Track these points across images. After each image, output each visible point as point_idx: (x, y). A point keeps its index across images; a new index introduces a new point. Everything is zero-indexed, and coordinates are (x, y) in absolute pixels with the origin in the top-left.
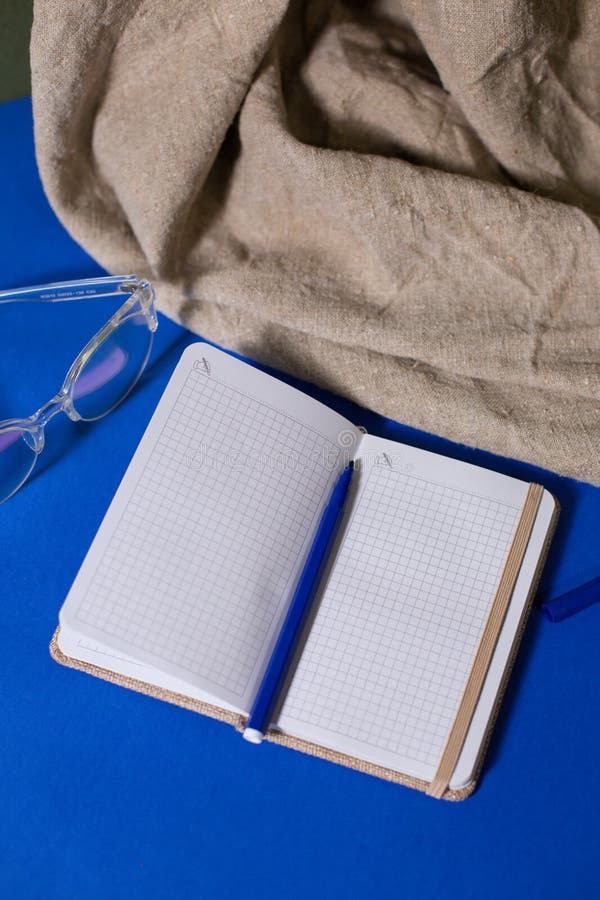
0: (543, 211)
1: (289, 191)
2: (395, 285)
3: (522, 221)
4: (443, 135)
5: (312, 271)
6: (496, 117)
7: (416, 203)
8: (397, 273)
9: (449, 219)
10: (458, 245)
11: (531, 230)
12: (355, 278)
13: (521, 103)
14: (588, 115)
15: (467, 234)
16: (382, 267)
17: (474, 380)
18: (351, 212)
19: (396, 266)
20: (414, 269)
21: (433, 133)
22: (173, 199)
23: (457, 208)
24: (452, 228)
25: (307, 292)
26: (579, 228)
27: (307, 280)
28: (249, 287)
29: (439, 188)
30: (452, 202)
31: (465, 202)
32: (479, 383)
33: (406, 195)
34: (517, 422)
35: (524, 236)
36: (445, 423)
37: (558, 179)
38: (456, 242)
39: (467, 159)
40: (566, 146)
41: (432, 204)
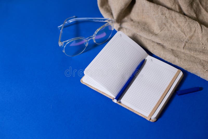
0: (190, 21)
1: (143, 10)
2: (160, 31)
3: (186, 22)
4: (174, 5)
5: (144, 25)
6: (184, 3)
7: (166, 15)
8: (161, 28)
9: (172, 19)
10: (173, 25)
11: (187, 24)
12: (152, 28)
13: (190, 1)
14: (203, 7)
15: (175, 23)
16: (158, 26)
17: (171, 49)
18: (154, 15)
19: (160, 27)
20: (164, 28)
21: (172, 5)
22: (121, 8)
23: (174, 17)
24: (172, 21)
25: (143, 28)
26: (197, 25)
27: (143, 26)
28: (132, 25)
29: (171, 13)
30: (173, 16)
31: (175, 16)
32: (172, 50)
33: (165, 13)
34: (178, 58)
35: (186, 25)
36: (164, 56)
37: (195, 18)
38: (173, 24)
39: (178, 10)
40: (197, 12)
41: (169, 16)
